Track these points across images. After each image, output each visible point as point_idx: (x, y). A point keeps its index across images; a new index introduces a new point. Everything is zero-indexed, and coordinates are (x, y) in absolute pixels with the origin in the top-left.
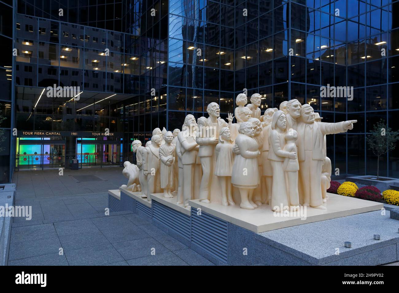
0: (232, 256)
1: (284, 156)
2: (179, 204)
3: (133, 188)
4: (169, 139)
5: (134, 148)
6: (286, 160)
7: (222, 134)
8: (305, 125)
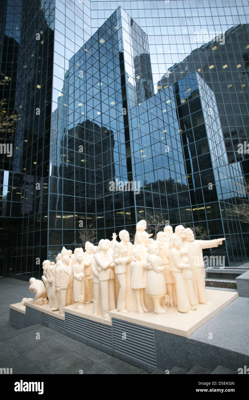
0: (162, 360)
1: (183, 268)
2: (97, 315)
3: (40, 302)
4: (80, 259)
5: (45, 267)
6: (184, 270)
7: (134, 255)
8: (188, 243)
